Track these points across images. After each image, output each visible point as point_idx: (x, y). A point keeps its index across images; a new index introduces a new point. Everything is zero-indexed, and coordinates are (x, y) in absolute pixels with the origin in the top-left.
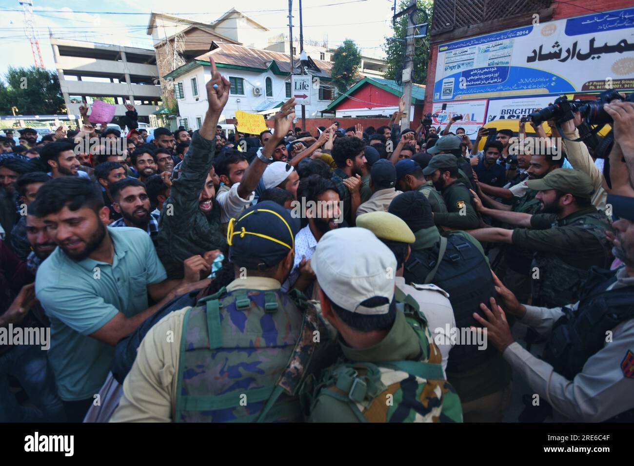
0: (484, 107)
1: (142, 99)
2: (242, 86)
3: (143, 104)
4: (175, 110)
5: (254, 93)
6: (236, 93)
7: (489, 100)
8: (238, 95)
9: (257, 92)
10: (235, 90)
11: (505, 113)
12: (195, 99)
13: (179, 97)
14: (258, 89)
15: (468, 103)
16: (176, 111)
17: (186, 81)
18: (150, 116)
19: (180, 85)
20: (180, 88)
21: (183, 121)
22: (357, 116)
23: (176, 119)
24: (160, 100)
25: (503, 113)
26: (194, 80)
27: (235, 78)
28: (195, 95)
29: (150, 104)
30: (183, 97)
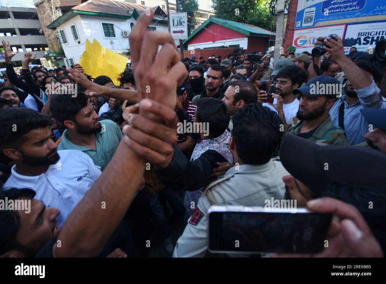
0: (343, 31)
1: (32, 46)
2: (113, 30)
3: (33, 50)
4: (60, 53)
5: (123, 35)
6: (109, 36)
7: (347, 25)
8: (111, 38)
9: (126, 35)
10: (108, 33)
11: (361, 35)
12: (78, 42)
13: (63, 42)
14: (125, 32)
15: (328, 29)
16: (62, 54)
17: (67, 29)
18: (41, 59)
19: (62, 32)
20: (62, 34)
21: (69, 61)
22: (204, 48)
23: (63, 59)
24: (47, 46)
25: (360, 35)
26: (73, 27)
27: (107, 24)
28: (76, 39)
29: (39, 50)
30: (66, 42)
